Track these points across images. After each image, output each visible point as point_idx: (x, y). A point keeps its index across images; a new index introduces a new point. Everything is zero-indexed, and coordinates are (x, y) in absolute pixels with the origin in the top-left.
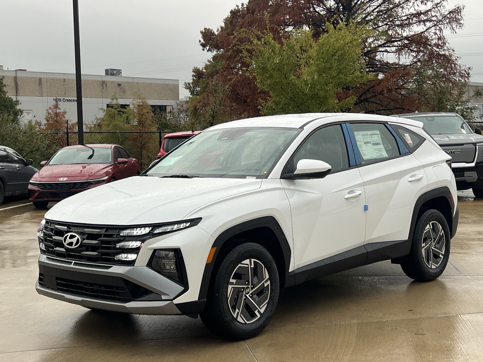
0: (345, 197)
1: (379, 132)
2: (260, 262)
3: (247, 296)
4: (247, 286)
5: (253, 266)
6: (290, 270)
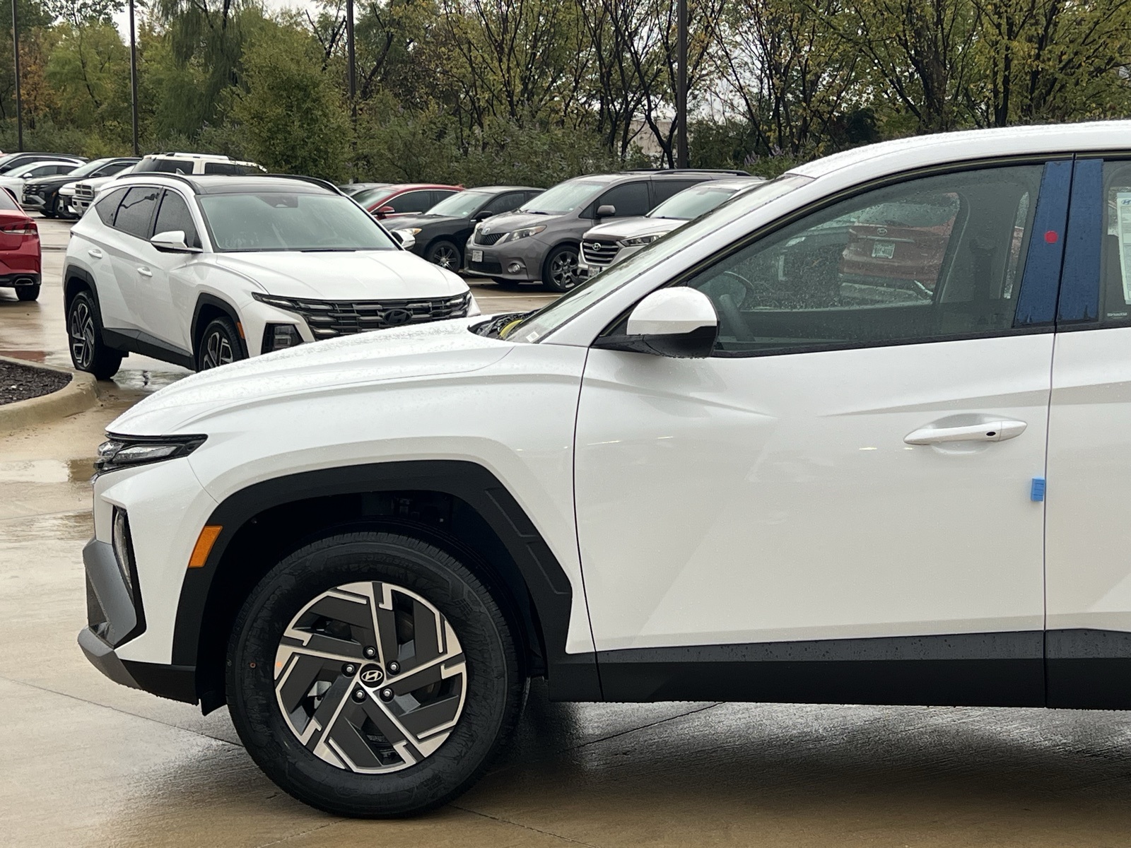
0: (907, 438)
2: (418, 598)
3: (370, 691)
4: (372, 662)
5: (388, 604)
6: (570, 649)
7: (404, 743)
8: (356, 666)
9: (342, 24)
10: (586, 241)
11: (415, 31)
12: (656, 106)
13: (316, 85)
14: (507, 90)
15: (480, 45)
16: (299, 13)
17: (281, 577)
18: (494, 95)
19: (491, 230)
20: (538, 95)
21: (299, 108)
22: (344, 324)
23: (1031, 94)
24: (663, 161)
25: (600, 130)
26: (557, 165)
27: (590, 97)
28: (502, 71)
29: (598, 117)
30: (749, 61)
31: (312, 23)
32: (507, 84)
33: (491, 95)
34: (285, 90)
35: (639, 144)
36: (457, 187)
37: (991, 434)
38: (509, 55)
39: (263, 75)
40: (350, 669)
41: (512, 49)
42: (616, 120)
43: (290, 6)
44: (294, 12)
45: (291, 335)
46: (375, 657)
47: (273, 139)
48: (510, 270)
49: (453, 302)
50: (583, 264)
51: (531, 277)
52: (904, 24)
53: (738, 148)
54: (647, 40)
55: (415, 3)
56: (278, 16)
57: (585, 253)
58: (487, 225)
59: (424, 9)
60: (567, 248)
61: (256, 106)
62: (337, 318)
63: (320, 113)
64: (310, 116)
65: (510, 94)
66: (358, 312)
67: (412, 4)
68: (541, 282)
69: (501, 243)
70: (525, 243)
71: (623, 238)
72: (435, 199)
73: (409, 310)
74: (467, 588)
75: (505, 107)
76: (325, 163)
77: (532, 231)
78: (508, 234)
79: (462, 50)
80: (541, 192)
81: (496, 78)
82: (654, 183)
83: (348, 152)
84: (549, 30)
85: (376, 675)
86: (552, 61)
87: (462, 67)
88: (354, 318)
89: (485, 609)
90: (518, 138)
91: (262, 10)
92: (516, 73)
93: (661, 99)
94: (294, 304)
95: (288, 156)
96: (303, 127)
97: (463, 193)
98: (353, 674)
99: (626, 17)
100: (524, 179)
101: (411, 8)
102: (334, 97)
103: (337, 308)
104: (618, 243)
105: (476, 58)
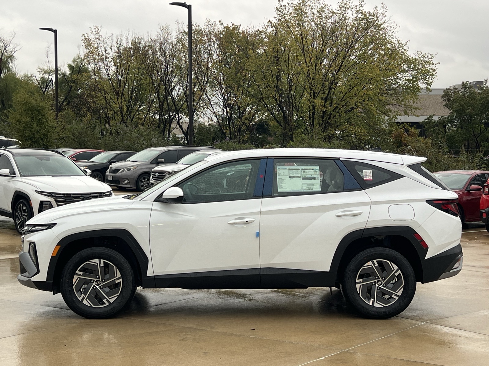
0: (229, 222)
1: (318, 167)
2: (111, 263)
3: (97, 287)
4: (98, 279)
5: (102, 265)
6: (148, 275)
7: (106, 299)
8: (94, 280)
9: (50, 81)
10: (153, 172)
11: (81, 85)
12: (182, 118)
13: (43, 109)
14: (120, 111)
15: (109, 92)
16: (31, 76)
17: (75, 258)
18: (115, 112)
19: (116, 168)
20: (133, 112)
21: (36, 118)
22: (68, 201)
23: (323, 119)
24: (184, 140)
25: (159, 127)
26: (141, 142)
27: (155, 113)
28: (118, 103)
29: (158, 121)
30: (218, 102)
31: (37, 81)
32: (121, 108)
33: (114, 112)
34: (31, 111)
35: (175, 133)
36: (102, 150)
37: (247, 221)
38: (122, 97)
39: (22, 105)
40: (92, 281)
41: (123, 94)
42: (166, 123)
43: (27, 73)
44: (29, 76)
45: (49, 205)
46: (99, 278)
47: (25, 130)
48: (123, 183)
49: (106, 194)
50: (152, 181)
51: (131, 186)
52: (275, 92)
53: (214, 136)
54: (178, 91)
55: (82, 74)
56: (22, 77)
57: (153, 177)
58: (114, 166)
59: (86, 76)
60: (146, 175)
61: (18, 117)
62: (66, 199)
63: (45, 120)
64: (40, 121)
65: (122, 112)
66: (73, 197)
67: (81, 74)
68: (135, 188)
69: (120, 173)
70: (129, 173)
71: (167, 171)
72: (93, 155)
73: (91, 196)
74: (122, 260)
75: (119, 117)
76: (46, 140)
77: (132, 168)
78: (122, 169)
79: (101, 93)
80: (136, 153)
81: (116, 105)
82: (179, 151)
83: (56, 136)
84: (138, 87)
85: (99, 283)
86: (139, 99)
87: (101, 100)
88: (72, 199)
89: (126, 265)
90: (126, 131)
91: (15, 75)
92: (124, 104)
93: (184, 115)
94: (50, 194)
95: (31, 137)
96: (38, 126)
97: (104, 153)
98: (93, 282)
99: (170, 83)
100: (128, 147)
101: (80, 76)
102: (51, 114)
103: (66, 196)
104: (165, 173)
105: (108, 97)
